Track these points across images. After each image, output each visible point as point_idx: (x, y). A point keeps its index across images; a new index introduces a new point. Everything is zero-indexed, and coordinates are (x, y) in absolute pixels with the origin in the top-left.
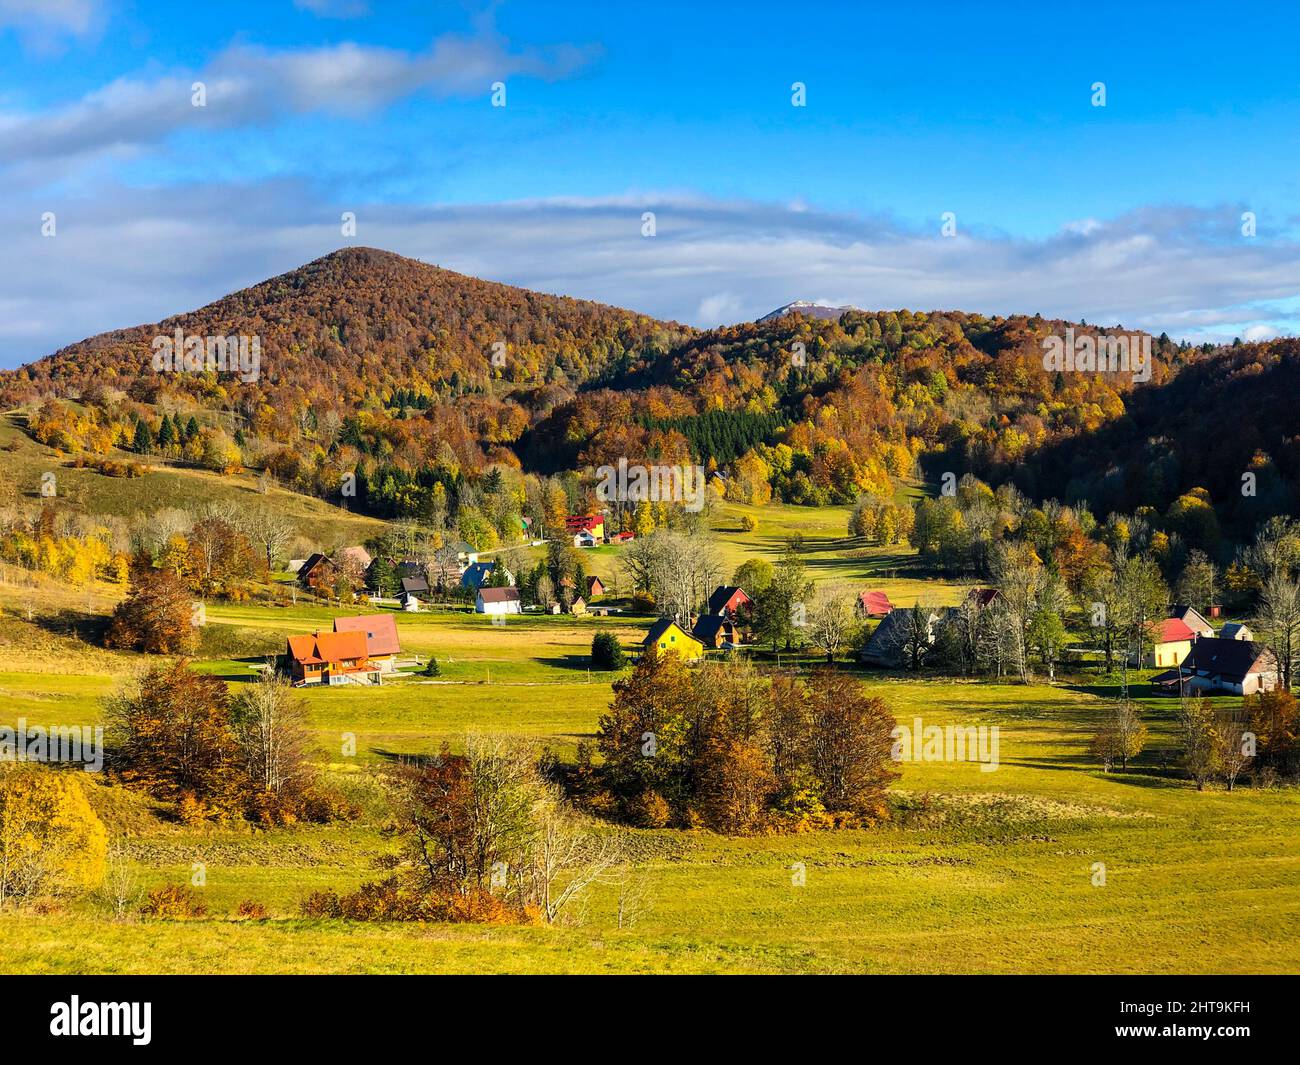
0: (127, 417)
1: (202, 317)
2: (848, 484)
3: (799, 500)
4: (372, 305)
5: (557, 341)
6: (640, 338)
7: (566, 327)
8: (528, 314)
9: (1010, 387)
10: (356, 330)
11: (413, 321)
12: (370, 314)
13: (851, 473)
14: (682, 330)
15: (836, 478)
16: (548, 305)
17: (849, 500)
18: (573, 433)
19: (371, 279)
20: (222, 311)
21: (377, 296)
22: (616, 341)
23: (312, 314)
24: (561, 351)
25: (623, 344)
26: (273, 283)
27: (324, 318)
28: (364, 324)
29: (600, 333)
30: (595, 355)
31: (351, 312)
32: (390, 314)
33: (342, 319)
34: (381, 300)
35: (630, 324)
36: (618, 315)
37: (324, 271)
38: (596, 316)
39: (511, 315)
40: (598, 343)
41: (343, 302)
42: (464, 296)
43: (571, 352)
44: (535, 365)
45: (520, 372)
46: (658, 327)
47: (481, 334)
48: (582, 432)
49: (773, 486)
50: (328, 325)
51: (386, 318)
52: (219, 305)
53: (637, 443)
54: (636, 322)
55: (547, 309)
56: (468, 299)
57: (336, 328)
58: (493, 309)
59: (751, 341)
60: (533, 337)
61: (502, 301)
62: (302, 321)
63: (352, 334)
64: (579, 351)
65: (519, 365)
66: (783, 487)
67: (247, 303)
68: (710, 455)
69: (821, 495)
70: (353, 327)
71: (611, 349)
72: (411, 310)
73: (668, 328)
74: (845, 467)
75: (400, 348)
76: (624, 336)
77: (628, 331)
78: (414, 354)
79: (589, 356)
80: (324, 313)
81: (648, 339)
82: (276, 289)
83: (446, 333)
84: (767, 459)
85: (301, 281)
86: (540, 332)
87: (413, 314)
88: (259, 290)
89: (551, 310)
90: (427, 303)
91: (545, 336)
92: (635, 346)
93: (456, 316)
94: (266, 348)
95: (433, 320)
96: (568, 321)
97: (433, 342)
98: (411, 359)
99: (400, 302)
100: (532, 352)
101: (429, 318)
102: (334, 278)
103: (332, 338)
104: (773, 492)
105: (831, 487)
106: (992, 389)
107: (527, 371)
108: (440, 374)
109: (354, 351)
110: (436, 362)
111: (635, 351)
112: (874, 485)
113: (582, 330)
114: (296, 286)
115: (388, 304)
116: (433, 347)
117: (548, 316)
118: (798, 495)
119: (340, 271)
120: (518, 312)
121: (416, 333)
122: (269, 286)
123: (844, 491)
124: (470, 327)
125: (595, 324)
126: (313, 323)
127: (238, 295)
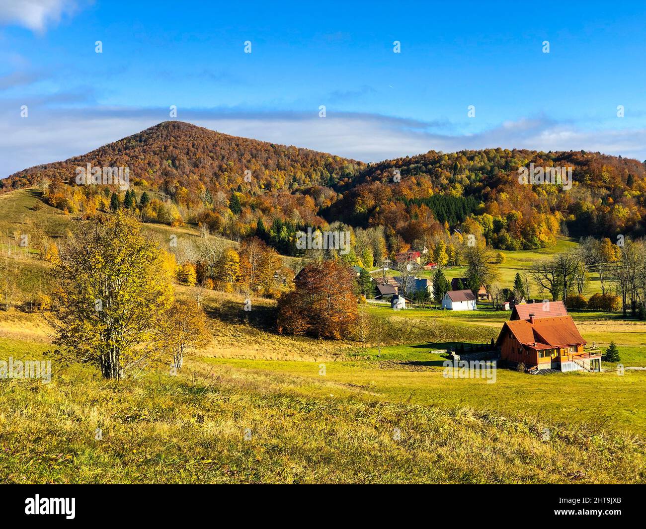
0: (103, 192)
1: (89, 157)
2: (533, 237)
3: (504, 247)
4: (188, 149)
5: (292, 169)
6: (337, 167)
7: (296, 161)
8: (274, 155)
9: (600, 183)
10: (182, 162)
11: (212, 158)
12: (188, 154)
13: (534, 231)
14: (359, 164)
15: (525, 234)
16: (284, 150)
17: (534, 247)
18: (359, 207)
19: (183, 137)
20: (100, 154)
21: (190, 145)
22: (324, 169)
23: (155, 153)
24: (295, 175)
25: (328, 171)
26: (128, 139)
27: (163, 156)
28: (185, 159)
29: (315, 164)
30: (314, 176)
31: (177, 153)
32: (199, 154)
33: (172, 156)
34: (193, 147)
35: (331, 160)
36: (323, 156)
37: (156, 133)
38: (311, 156)
39: (265, 155)
40: (315, 170)
41: (171, 148)
42: (238, 145)
43: (300, 175)
44: (282, 182)
45: (275, 186)
46: (346, 162)
47: (251, 165)
48: (365, 207)
49: (486, 238)
50: (166, 160)
51: (197, 156)
52: (99, 151)
53: (403, 213)
54: (334, 159)
55: (284, 152)
56: (240, 147)
57: (170, 161)
58: (254, 152)
59: (412, 166)
60: (279, 167)
61: (259, 147)
62: (150, 157)
63: (180, 165)
64: (304, 174)
65: (274, 182)
66: (493, 240)
67: (114, 150)
68: (444, 220)
69: (517, 244)
70: (179, 161)
71: (322, 174)
72: (210, 152)
73: (351, 163)
74: (529, 226)
75: (208, 172)
76: (328, 166)
77: (330, 164)
78: (216, 175)
79: (310, 177)
80: (162, 153)
81: (342, 168)
82: (129, 142)
83: (232, 164)
84: (480, 222)
85: (144, 139)
86: (282, 164)
87: (212, 154)
88: (120, 143)
89: (286, 153)
90: (218, 148)
91: (285, 166)
92: (335, 172)
93: (235, 155)
94: (134, 171)
95: (223, 157)
96: (297, 158)
97: (226, 169)
98: (214, 178)
99: (203, 148)
100: (279, 175)
101: (221, 157)
102: (162, 137)
103: (169, 166)
104: (487, 242)
105: (521, 239)
106: (589, 185)
107: (278, 185)
108: (231, 186)
109: (184, 173)
110: (228, 179)
111: (336, 174)
112: (547, 238)
113: (305, 163)
114: (141, 141)
115: (197, 149)
116: (226, 171)
117: (285, 156)
118: (503, 244)
119: (165, 133)
120: (268, 154)
121: (216, 163)
122: (125, 141)
123: (530, 241)
124: (244, 161)
125: (312, 160)
126: (156, 158)
127: (108, 146)
